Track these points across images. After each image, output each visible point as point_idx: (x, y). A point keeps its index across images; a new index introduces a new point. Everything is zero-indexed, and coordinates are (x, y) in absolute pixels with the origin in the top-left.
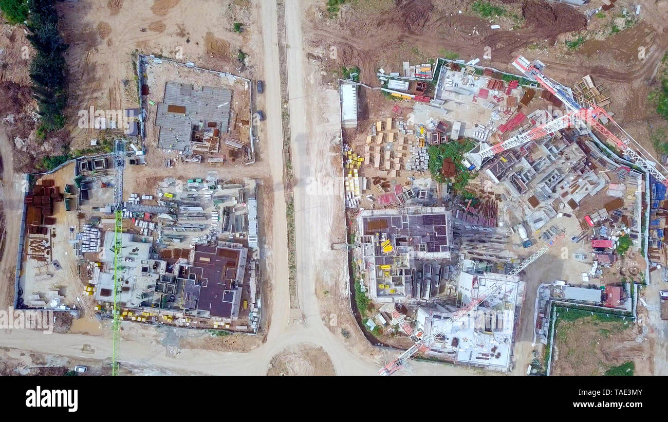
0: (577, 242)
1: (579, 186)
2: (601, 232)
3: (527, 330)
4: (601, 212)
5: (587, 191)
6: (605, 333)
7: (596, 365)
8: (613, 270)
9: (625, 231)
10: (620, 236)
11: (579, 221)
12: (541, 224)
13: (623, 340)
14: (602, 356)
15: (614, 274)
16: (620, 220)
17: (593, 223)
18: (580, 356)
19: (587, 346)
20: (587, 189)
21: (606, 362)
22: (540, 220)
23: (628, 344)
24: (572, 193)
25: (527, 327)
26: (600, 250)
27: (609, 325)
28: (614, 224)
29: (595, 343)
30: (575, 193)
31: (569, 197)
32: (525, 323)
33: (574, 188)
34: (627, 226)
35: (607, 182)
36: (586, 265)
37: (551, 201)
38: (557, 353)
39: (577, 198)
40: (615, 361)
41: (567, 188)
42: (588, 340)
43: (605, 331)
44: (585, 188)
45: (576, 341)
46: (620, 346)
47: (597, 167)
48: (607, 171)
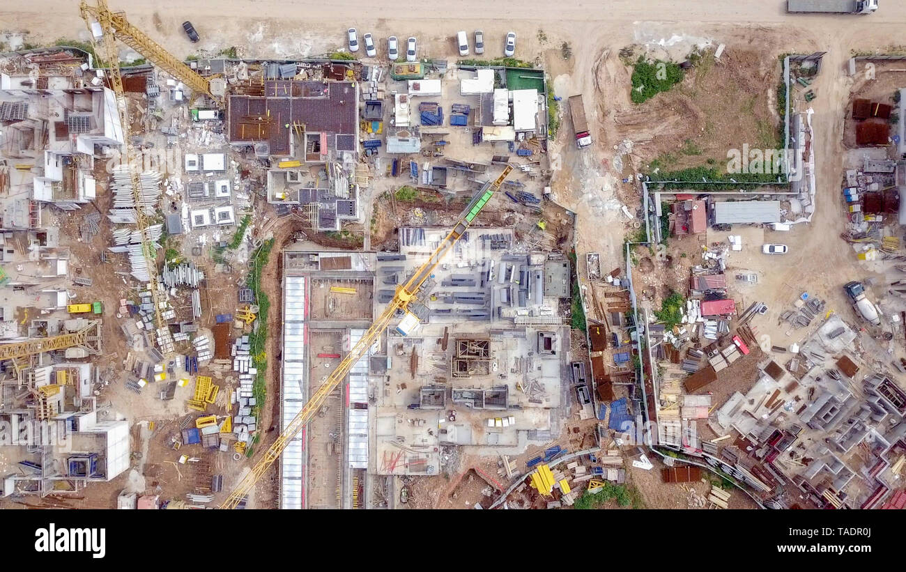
0: (754, 304)
1: (767, 406)
2: (715, 328)
3: (825, 135)
4: (724, 365)
5: (751, 398)
6: (690, 148)
7: (700, 90)
8: (687, 262)
9: (672, 336)
10: (681, 326)
11: (756, 342)
12: (829, 327)
13: (655, 140)
14: (692, 106)
15: (684, 256)
16: (682, 355)
17: (736, 342)
18: (729, 101)
19: (719, 121)
20: (752, 402)
21: (684, 97)
22: (830, 336)
23: (646, 134)
24: (777, 392)
25: (826, 140)
26: (712, 296)
27: (687, 163)
28: (692, 345)
29: (706, 129)
30: (772, 393)
31: (783, 383)
32: (829, 148)
33: (776, 401)
34: (670, 345)
35: (715, 419)
36: (734, 265)
37: (815, 372)
38: (770, 102)
39: (767, 385)
40: (667, 100)
41: (788, 399)
42: (719, 133)
43: (692, 152)
44: (756, 403)
45: (740, 128)
46: (658, 130)
47: (734, 444)
48: (715, 441)
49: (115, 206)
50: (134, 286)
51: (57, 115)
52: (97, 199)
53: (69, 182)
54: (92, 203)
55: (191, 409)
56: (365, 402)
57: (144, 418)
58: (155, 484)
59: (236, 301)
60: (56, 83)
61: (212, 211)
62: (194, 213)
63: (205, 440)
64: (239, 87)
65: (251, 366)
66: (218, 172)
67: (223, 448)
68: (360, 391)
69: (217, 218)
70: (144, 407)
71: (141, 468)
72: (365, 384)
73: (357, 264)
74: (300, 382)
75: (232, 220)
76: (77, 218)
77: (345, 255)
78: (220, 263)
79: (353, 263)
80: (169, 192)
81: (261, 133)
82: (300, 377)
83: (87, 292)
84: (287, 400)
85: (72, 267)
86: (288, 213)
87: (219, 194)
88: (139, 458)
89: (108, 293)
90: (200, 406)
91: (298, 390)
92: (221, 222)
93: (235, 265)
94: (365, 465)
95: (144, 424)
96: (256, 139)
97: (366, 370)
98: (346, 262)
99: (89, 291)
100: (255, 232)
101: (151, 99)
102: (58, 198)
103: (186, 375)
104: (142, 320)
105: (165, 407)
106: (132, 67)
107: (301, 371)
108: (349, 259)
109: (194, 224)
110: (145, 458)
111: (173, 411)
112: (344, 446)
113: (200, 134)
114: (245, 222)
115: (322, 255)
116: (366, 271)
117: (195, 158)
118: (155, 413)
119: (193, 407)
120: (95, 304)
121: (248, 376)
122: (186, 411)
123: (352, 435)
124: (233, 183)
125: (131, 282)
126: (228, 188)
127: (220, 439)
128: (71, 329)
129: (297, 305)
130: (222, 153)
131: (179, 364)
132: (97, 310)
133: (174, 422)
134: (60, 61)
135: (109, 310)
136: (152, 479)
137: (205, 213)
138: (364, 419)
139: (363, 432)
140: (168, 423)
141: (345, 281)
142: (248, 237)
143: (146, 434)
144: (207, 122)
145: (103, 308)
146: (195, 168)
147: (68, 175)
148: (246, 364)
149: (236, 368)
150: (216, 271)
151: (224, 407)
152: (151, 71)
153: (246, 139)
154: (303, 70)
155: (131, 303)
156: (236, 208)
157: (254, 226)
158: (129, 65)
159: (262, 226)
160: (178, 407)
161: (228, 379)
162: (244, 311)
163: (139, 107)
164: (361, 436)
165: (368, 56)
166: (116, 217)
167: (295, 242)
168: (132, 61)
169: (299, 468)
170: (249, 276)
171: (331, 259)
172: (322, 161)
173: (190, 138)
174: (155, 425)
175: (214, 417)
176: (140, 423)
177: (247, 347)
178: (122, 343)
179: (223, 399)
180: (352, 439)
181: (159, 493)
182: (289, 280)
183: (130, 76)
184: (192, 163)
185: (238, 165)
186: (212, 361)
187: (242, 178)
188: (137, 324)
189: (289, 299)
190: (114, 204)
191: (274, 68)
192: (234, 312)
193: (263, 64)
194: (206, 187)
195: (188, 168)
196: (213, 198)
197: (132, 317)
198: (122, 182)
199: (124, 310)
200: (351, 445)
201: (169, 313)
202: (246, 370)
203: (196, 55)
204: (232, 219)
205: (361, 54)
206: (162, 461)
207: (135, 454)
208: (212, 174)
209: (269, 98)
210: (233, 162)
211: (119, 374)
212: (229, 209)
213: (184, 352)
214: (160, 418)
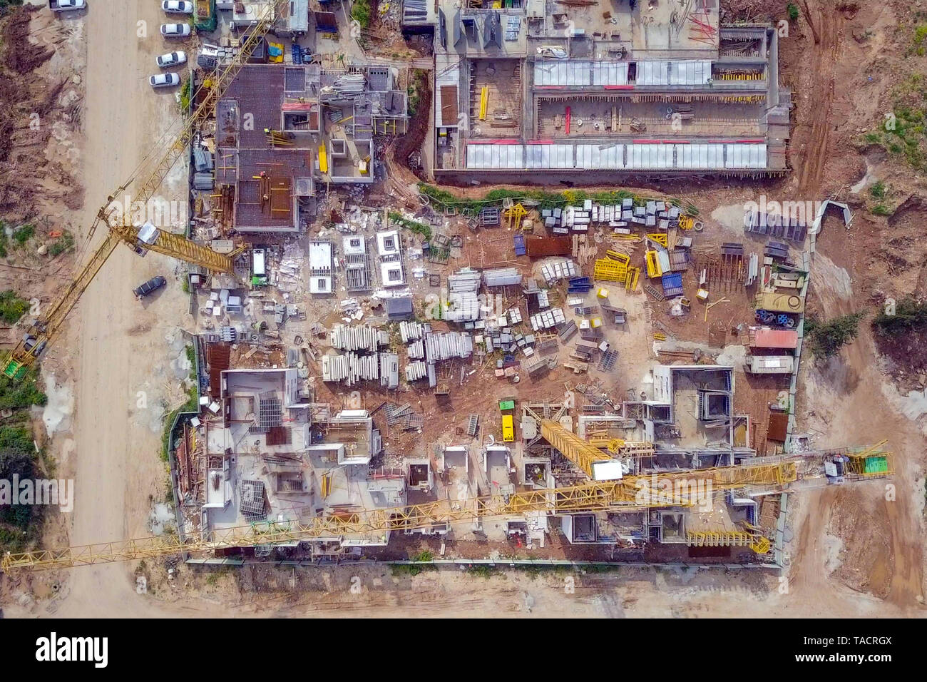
49: (376, 377)
50: (479, 360)
51: (257, 443)
52: (368, 408)
53: (346, 435)
54: (372, 414)
55: (637, 286)
56: (626, 64)
57: (649, 347)
58: (735, 333)
59: (497, 230)
60: (216, 444)
61: (383, 259)
62: (386, 281)
63: (678, 268)
64: (224, 225)
65: (580, 209)
66: (333, 254)
67: (687, 242)
68: (612, 71)
69: (393, 252)
70: (635, 346)
71: (714, 350)
72: (604, 64)
73: (451, 79)
74: (601, 149)
75: (395, 232)
76: (392, 434)
77: (439, 94)
78: (449, 250)
79: (449, 83)
80: (359, 315)
81: (282, 186)
82: (596, 148)
83: (487, 421)
84: (625, 164)
85: (454, 441)
86: (386, 165)
87: (361, 249)
88: (702, 354)
89: (488, 395)
90: (633, 275)
91: (612, 150)
92: (397, 247)
93: (452, 232)
94: (707, 64)
95: (657, 346)
96: (289, 192)
97: (586, 65)
98: (448, 92)
99: (486, 418)
100: (410, 207)
101: (238, 337)
102: (366, 449)
103: (593, 293)
104: (521, 348)
105: (635, 319)
106: (196, 360)
107: (588, 148)
108: (443, 88)
109: (400, 282)
110: (702, 346)
111: (640, 309)
112: (682, 90)
113: (283, 274)
114: (397, 218)
115: (439, 123)
116: (460, 67)
117: (314, 282)
118: (642, 332)
119: (634, 284)
120: (502, 407)
121: (595, 210)
122: (640, 293)
123: (669, 81)
124: (347, 233)
125: (473, 364)
126: (355, 238)
127: (676, 247)
128: (535, 430)
129: (503, 154)
130: (308, 248)
131: (579, 301)
132: (511, 405)
133: (654, 308)
134: (188, 455)
135: (509, 391)
136: (729, 336)
137: (386, 267)
138: (648, 66)
139: (665, 68)
140: (655, 316)
141: (473, 95)
142: (416, 216)
143: (670, 344)
144: (269, 268)
145: (508, 399)
146: (328, 280)
147: (336, 436)
148: (579, 214)
149: (585, 228)
150: (460, 256)
151: (635, 244)
152: (202, 339)
153: (290, 206)
154: (203, 143)
155: (500, 363)
156: (378, 228)
157: (402, 209)
158: (193, 368)
159: (402, 199)
160: (633, 303)
161: (598, 240)
162: (510, 219)
163: (248, 355)
164: (669, 69)
165: (185, 63)
166: (390, 378)
167: (422, 168)
168: (189, 363)
169: (713, 148)
170: (466, 213)
171: (443, 111)
172: (317, 110)
173: (289, 288)
174: (659, 334)
175: (647, 257)
176: (655, 351)
177: (557, 212)
178: (552, 376)
179: (624, 244)
180: (674, 81)
181: (745, 327)
182: (471, 165)
183: (208, 366)
184: (322, 284)
185: (323, 228)
186: (575, 260)
187: (340, 221)
188: (527, 354)
189: (495, 165)
190: (373, 379)
191: (199, 178)
192: (511, 232)
193: (195, 196)
194: (352, 266)
195: (328, 289)
196: (367, 258)
197: (518, 363)
198: (345, 368)
199: (510, 371)
200: (682, 81)
201: (512, 314)
202: (586, 214)
203: (181, 282)
204: (393, 233)
205: (183, 71)
206: (704, 324)
207: (696, 358)
208: (336, 260)
209: (238, 177)
210: (321, 234)
211: (592, 379)
212: (381, 236)
213: (563, 295)
214: (649, 325)
